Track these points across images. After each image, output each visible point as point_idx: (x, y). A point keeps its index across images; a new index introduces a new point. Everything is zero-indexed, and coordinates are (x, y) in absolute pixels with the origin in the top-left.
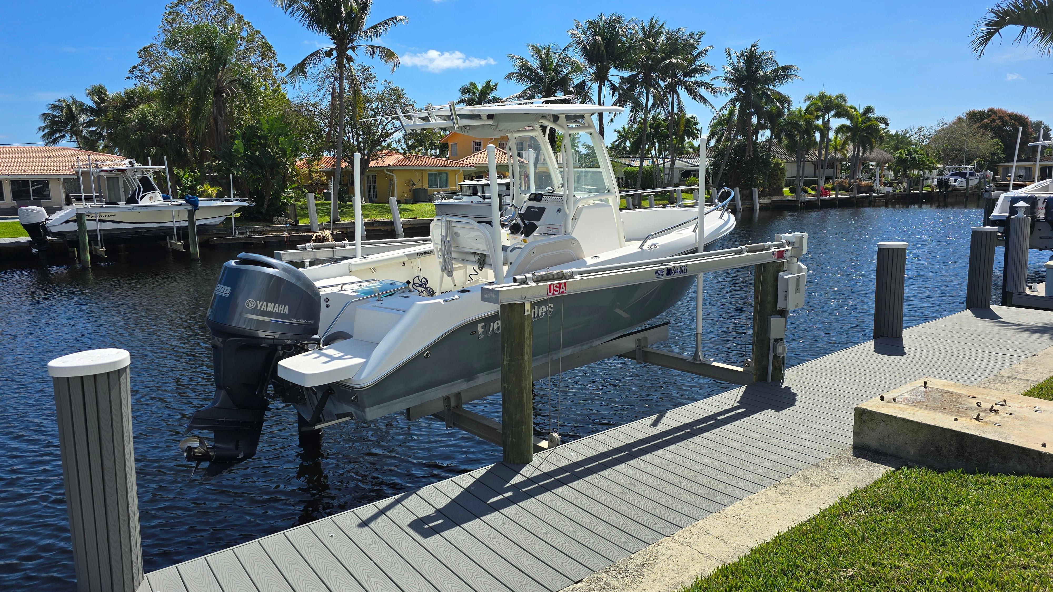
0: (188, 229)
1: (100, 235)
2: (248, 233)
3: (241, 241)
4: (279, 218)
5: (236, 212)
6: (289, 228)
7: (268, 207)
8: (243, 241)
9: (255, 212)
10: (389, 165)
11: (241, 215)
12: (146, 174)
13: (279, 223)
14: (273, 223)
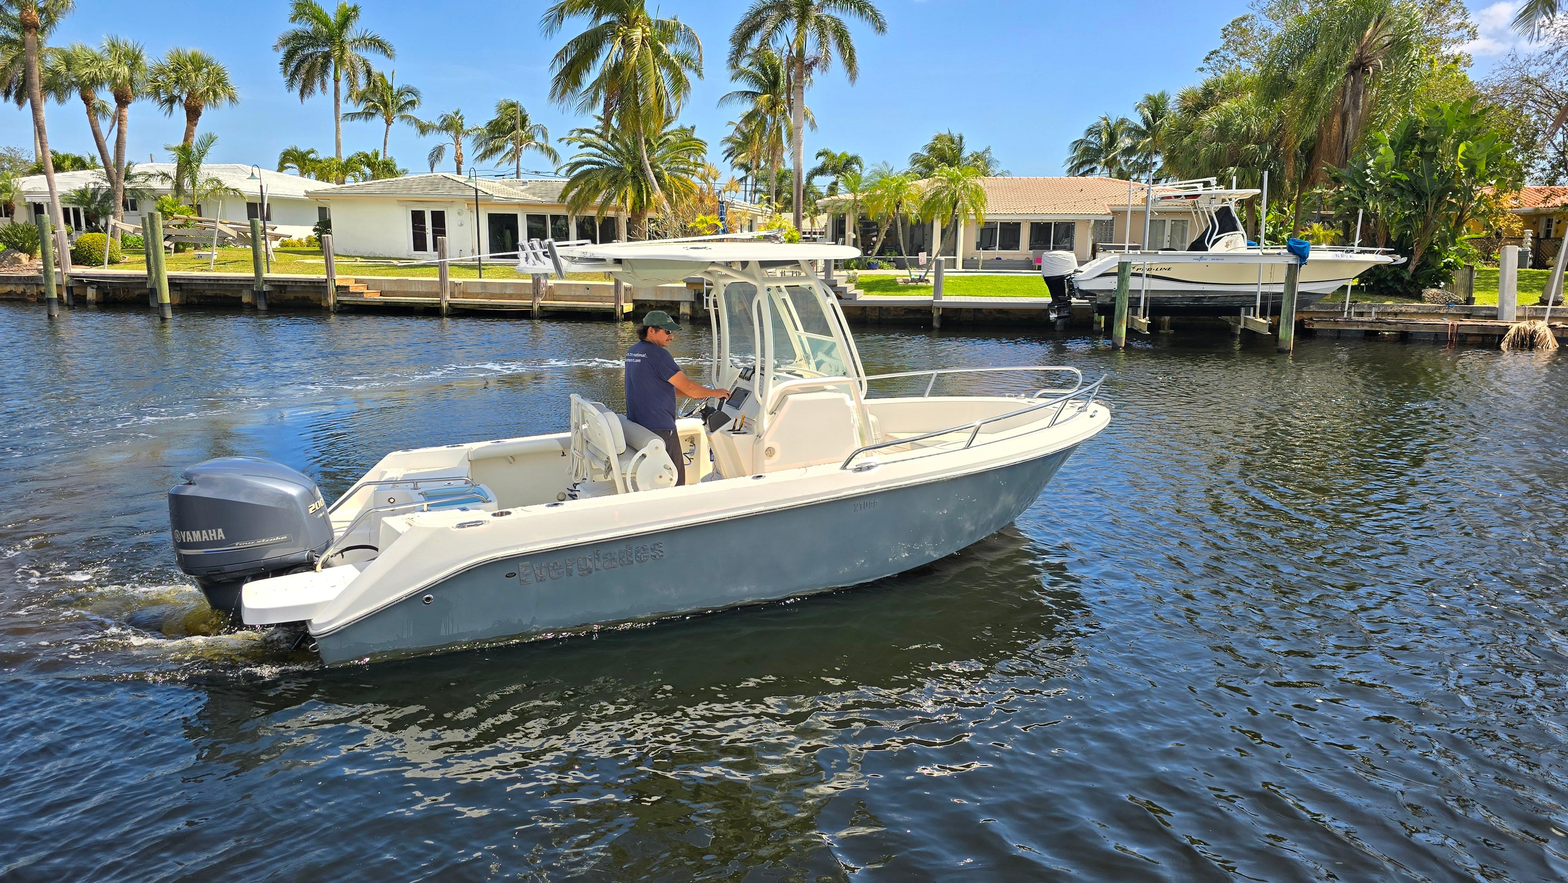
0: (1281, 298)
1: (1146, 299)
2: (1373, 314)
3: (1361, 328)
4: (1434, 290)
6: (1451, 311)
7: (1416, 270)
8: (1366, 328)
9: (1389, 278)
11: (1366, 282)
12: (1227, 204)
13: (1433, 299)
14: (1420, 299)
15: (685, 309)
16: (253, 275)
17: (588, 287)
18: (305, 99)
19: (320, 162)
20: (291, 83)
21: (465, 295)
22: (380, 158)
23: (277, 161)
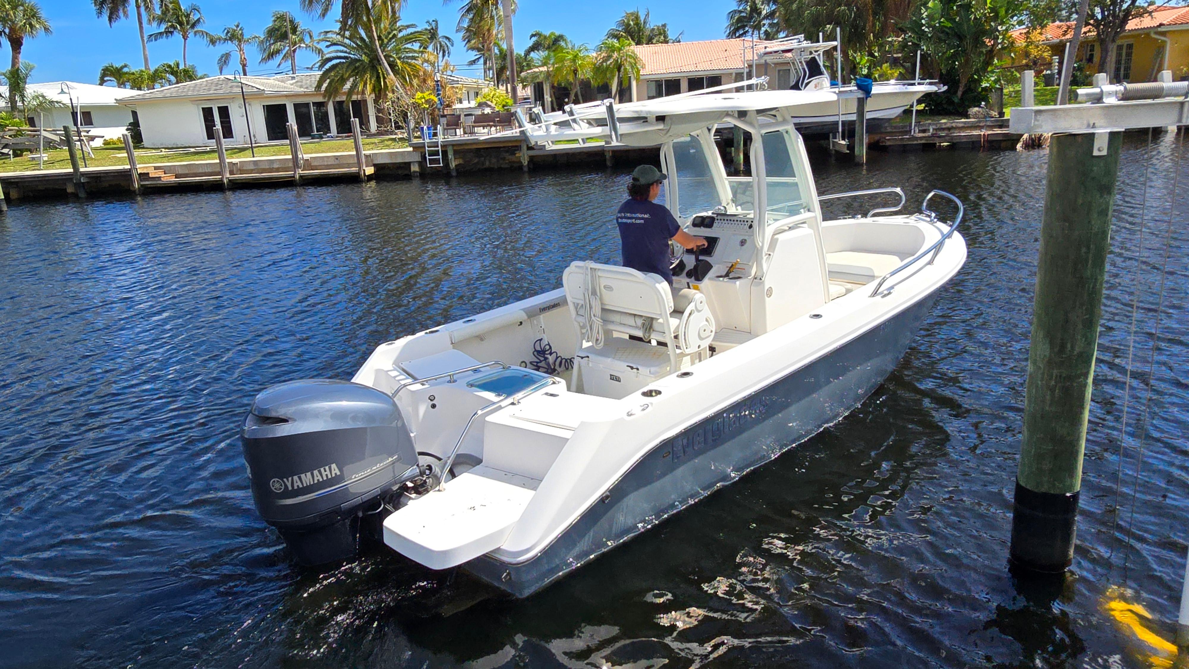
0: (854, 125)
2: (931, 130)
3: (919, 142)
4: (976, 109)
5: (919, 102)
6: (988, 124)
7: (962, 95)
8: (923, 142)
9: (944, 102)
10: (1161, 25)
11: (926, 106)
12: (815, 55)
13: (975, 116)
14: (967, 116)
15: (415, 168)
16: (72, 170)
17: (337, 158)
18: (113, 24)
19: (133, 74)
20: (100, 13)
21: (242, 171)
22: (182, 67)
23: (99, 75)
